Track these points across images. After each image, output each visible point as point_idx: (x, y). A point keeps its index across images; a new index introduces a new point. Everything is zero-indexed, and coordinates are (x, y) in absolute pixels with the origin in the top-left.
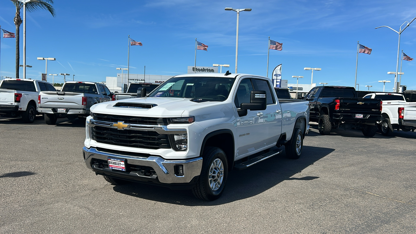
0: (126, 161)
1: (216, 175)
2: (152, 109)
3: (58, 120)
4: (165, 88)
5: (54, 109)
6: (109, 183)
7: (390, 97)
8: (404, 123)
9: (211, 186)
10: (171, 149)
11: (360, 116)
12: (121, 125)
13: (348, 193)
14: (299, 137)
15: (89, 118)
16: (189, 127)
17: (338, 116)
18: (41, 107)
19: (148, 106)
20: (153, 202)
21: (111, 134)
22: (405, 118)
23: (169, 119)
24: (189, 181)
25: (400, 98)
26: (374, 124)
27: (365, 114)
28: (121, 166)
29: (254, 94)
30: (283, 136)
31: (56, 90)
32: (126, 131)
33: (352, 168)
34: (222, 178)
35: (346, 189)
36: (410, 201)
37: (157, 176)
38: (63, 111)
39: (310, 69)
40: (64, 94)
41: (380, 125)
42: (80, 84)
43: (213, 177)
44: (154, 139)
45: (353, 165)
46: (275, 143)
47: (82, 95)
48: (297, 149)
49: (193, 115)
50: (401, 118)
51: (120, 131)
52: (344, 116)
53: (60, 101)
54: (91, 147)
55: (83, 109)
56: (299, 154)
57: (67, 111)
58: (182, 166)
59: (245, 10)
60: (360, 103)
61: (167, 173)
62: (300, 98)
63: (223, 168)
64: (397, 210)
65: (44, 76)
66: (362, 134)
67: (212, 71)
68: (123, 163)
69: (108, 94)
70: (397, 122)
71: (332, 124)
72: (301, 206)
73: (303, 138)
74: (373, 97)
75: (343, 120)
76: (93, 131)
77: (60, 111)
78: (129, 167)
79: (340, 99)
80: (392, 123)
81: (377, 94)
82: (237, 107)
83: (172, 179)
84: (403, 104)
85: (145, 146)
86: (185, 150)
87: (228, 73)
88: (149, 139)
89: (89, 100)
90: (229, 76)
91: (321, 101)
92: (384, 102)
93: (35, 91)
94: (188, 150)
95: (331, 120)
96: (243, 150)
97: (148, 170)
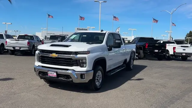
0: (57, 72)
1: (99, 78)
2: (69, 47)
3: (16, 53)
4: (72, 38)
5: (14, 48)
6: (46, 83)
7: (169, 42)
8: (176, 54)
9: (96, 84)
10: (79, 67)
11: (157, 51)
12: (54, 55)
13: (157, 86)
14: (132, 60)
15: (37, 52)
16: (87, 56)
17: (147, 51)
18: (7, 47)
19: (67, 46)
20: (69, 92)
21: (49, 60)
22: (176, 52)
23: (78, 52)
24: (87, 82)
25: (173, 43)
26: (163, 55)
27: (159, 50)
28: (54, 75)
29: (115, 40)
30: (126, 60)
31: (14, 39)
32: (56, 58)
33: (157, 75)
34: (101, 80)
35: (157, 84)
36: (186, 90)
37: (72, 80)
38: (18, 48)
39: (131, 29)
40: (18, 40)
41: (165, 55)
42: (26, 35)
43: (97, 79)
44: (70, 62)
45: (156, 73)
46: (122, 63)
47: (27, 41)
48: (131, 66)
49: (89, 50)
50: (174, 52)
51: (54, 58)
52: (149, 51)
53: (17, 43)
54: (39, 66)
55: (28, 48)
56: (132, 68)
57: (20, 48)
58: (84, 74)
59: (104, 2)
60: (157, 45)
61: (77, 78)
62: (129, 43)
63: (101, 75)
64: (181, 94)
65: (6, 32)
66: (157, 59)
67: (87, 30)
68: (55, 73)
69: (39, 40)
70: (173, 54)
71: (144, 55)
72: (138, 93)
73: (133, 61)
74: (162, 42)
75: (149, 53)
76: (39, 58)
77: (17, 48)
78: (58, 75)
79: (148, 43)
80: (170, 54)
81: (163, 41)
82: (108, 47)
83: (80, 81)
84: (175, 45)
85: (66, 65)
86: (85, 67)
87: (102, 31)
88: (68, 61)
89: (30, 43)
90: (102, 32)
91: (139, 44)
92: (167, 45)
93: (3, 38)
94: (87, 67)
95: (144, 53)
96: (110, 66)
97: (68, 76)
